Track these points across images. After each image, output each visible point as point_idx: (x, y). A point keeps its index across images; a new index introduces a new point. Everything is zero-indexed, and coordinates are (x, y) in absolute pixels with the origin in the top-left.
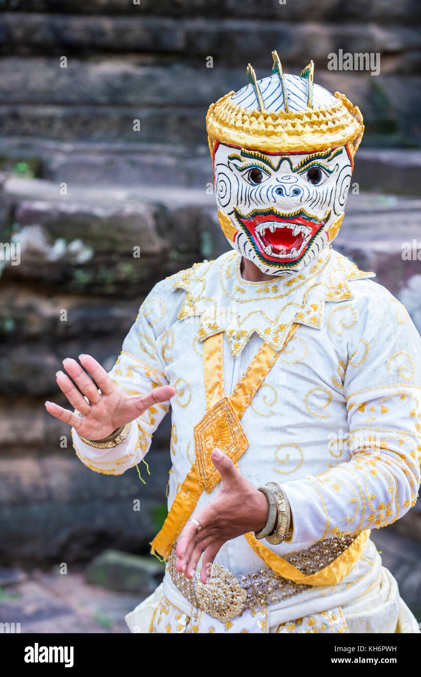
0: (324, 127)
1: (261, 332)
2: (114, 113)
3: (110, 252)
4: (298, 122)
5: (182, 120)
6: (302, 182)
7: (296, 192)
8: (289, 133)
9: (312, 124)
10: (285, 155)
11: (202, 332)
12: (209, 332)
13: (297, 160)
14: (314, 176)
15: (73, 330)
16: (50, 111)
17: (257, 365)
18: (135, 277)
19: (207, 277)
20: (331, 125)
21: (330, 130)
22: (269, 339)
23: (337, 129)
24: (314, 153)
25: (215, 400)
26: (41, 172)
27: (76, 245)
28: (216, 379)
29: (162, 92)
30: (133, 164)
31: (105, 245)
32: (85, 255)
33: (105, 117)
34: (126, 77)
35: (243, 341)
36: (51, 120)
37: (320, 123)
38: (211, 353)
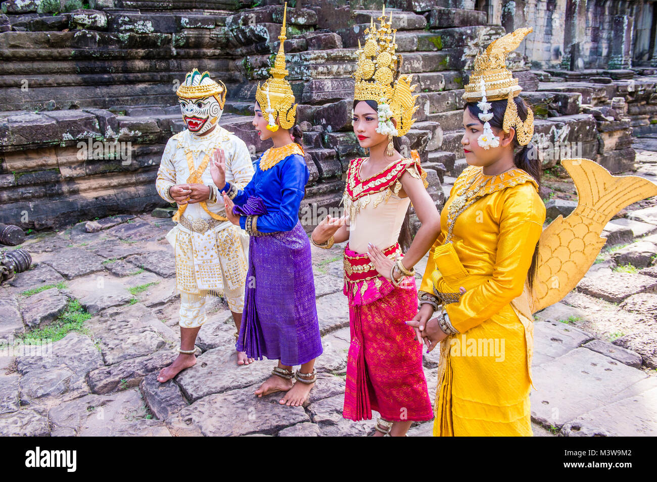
0: (202, 91)
1: (204, 150)
2: (144, 98)
3: (147, 133)
4: (194, 89)
5: (162, 98)
6: (195, 107)
7: (192, 110)
8: (191, 93)
9: (198, 90)
10: (191, 99)
11: (185, 152)
12: (187, 152)
13: (194, 101)
14: (200, 105)
15: (139, 154)
16: (127, 98)
17: (204, 161)
18: (154, 138)
19: (184, 136)
20: (205, 90)
21: (205, 92)
22: (207, 153)
23: (207, 91)
24: (198, 98)
25: (192, 171)
26: (126, 114)
27: (137, 132)
28: (192, 166)
29: (156, 91)
30: (150, 109)
31: (145, 131)
32: (140, 134)
33: (142, 98)
34: (146, 88)
35: (198, 153)
36: (128, 100)
37: (201, 90)
38: (189, 158)
